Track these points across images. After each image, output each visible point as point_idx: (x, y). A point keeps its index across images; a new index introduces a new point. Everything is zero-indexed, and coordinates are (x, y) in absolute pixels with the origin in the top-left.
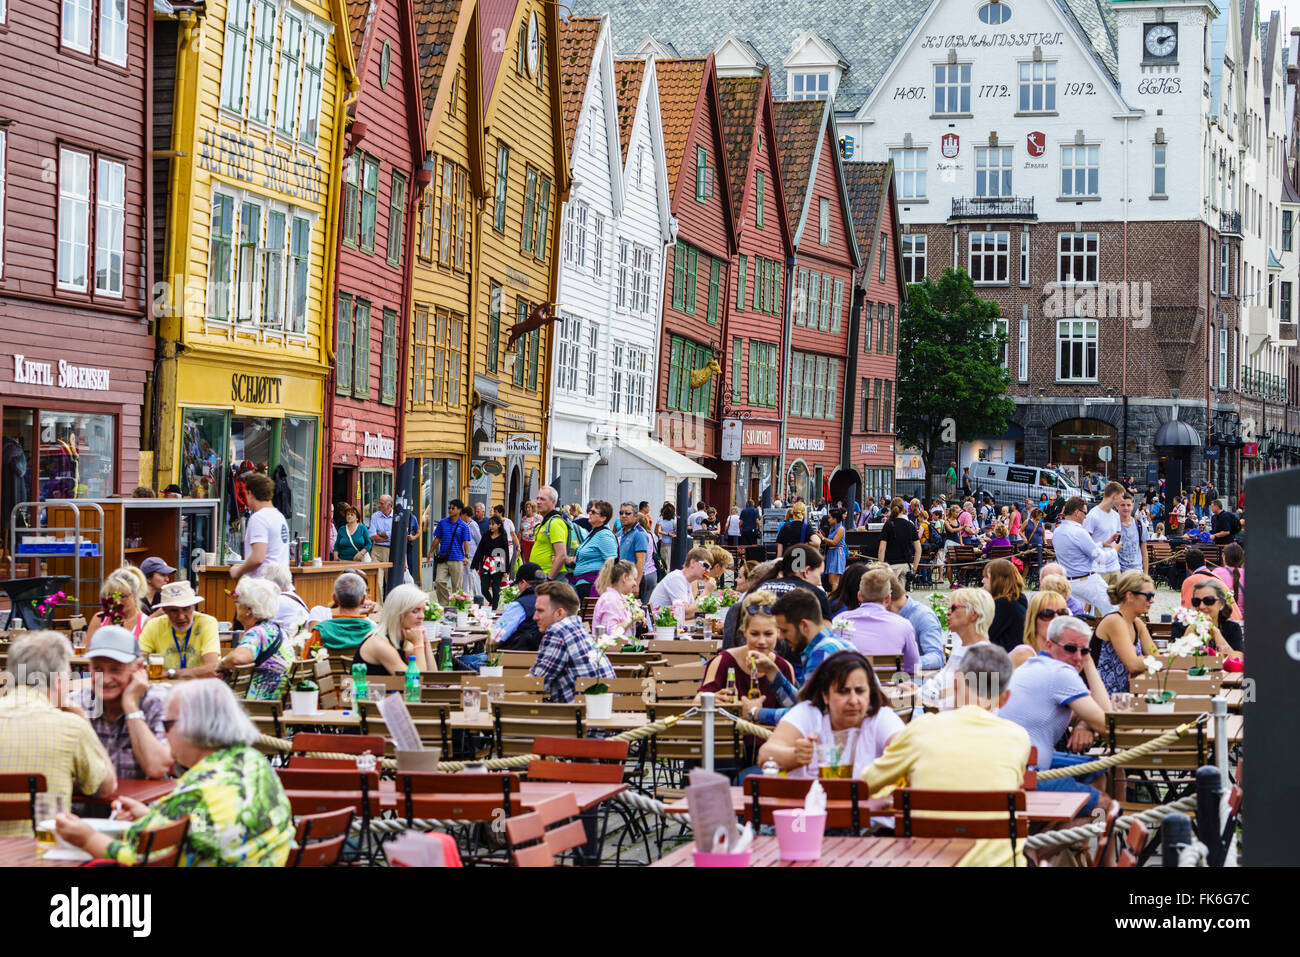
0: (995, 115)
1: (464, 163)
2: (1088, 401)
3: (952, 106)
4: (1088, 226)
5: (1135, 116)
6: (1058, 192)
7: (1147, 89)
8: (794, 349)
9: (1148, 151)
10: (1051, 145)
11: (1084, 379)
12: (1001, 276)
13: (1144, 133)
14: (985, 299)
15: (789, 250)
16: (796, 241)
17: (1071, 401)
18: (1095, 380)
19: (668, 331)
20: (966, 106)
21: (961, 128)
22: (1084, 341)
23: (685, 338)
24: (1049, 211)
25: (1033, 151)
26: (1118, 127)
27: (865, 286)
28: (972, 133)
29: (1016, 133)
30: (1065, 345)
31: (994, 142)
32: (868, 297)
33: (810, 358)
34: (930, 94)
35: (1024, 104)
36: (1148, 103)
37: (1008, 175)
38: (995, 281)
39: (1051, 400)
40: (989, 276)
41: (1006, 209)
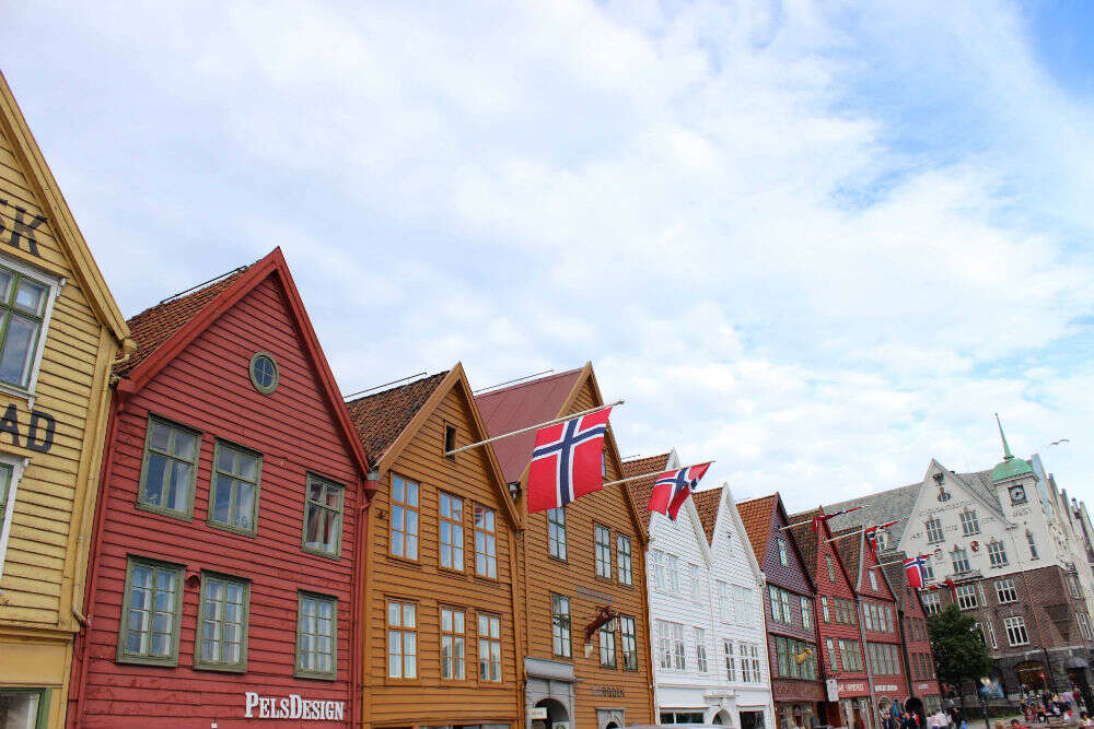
0: (955, 537)
1: (494, 506)
2: (1028, 653)
3: (936, 538)
4: (1008, 576)
5: (1014, 527)
6: (990, 564)
7: (1015, 515)
8: (868, 642)
9: (1026, 541)
10: (981, 544)
11: (1022, 643)
12: (974, 604)
13: (1020, 534)
14: (968, 615)
15: (855, 595)
16: (858, 589)
17: (1020, 654)
18: (1028, 643)
19: (771, 633)
20: (941, 537)
21: (941, 545)
22: (1019, 626)
23: (786, 637)
24: (988, 574)
25: (974, 550)
26: (1008, 533)
27: (903, 609)
28: (947, 547)
29: (965, 543)
30: (1010, 630)
31: (957, 550)
32: (905, 615)
33: (879, 646)
34: (926, 535)
35: (966, 531)
36: (1019, 520)
37: (966, 562)
38: (972, 607)
39: (1011, 655)
40: (969, 605)
41: (968, 576)
